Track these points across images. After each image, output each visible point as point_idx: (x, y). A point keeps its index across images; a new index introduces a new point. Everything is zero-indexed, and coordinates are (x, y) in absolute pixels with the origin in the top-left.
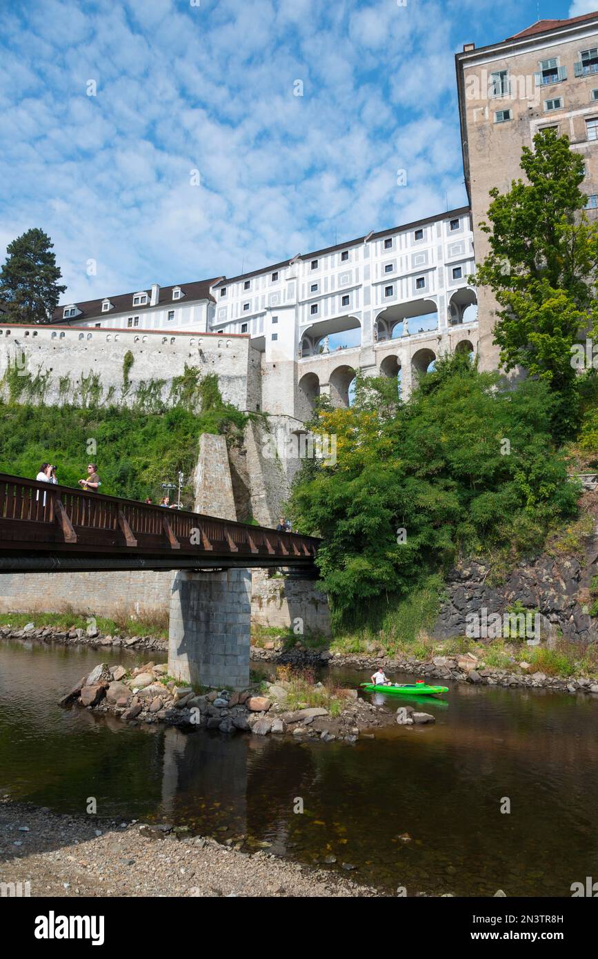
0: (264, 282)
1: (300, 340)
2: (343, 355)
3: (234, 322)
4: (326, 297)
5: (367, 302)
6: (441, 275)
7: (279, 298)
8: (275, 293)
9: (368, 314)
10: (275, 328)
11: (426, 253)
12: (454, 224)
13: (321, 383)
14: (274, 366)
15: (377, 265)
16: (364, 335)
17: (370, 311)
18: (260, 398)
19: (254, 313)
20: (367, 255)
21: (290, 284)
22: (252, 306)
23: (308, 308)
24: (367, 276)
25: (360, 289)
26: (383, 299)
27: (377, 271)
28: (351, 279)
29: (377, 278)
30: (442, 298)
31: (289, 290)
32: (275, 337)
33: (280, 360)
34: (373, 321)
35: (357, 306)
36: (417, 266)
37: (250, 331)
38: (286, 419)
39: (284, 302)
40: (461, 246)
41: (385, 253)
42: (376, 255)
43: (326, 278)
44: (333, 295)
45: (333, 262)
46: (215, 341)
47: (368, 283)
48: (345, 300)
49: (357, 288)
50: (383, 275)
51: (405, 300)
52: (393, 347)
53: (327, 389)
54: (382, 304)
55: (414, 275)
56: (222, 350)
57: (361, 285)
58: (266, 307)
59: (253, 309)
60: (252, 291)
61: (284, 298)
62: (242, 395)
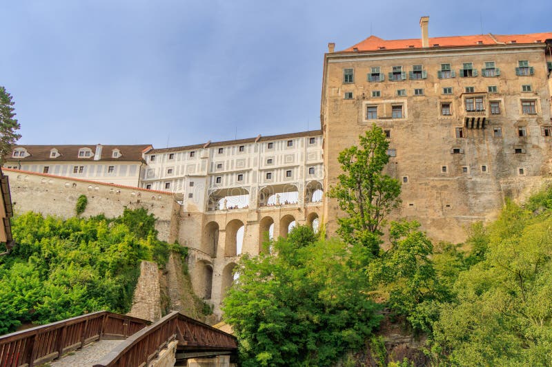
0: (184, 156)
1: (207, 199)
2: (237, 213)
3: (160, 181)
4: (227, 174)
5: (254, 181)
6: (302, 171)
7: (195, 169)
8: (192, 165)
9: (254, 188)
10: (192, 190)
11: (293, 155)
12: (312, 141)
13: (220, 229)
14: (189, 215)
15: (262, 158)
16: (251, 201)
17: (256, 187)
18: (177, 236)
19: (175, 176)
20: (256, 150)
21: (203, 161)
22: (175, 172)
23: (214, 178)
24: (255, 164)
26: (264, 180)
27: (262, 162)
28: (245, 164)
29: (261, 166)
30: (301, 185)
31: (202, 165)
32: (191, 196)
33: (192, 211)
34: (257, 193)
35: (248, 182)
36: (287, 163)
38: (196, 252)
39: (198, 173)
40: (315, 154)
41: (268, 151)
42: (262, 152)
43: (228, 161)
44: (232, 173)
45: (233, 151)
46: (150, 195)
47: (256, 169)
48: (240, 177)
49: (249, 171)
50: (265, 165)
51: (279, 183)
52: (269, 211)
53: (225, 233)
54: (264, 183)
55: (285, 168)
56: (154, 202)
57: (251, 170)
58: (185, 174)
59: (175, 174)
60: (175, 161)
61: (198, 170)
62: (166, 234)
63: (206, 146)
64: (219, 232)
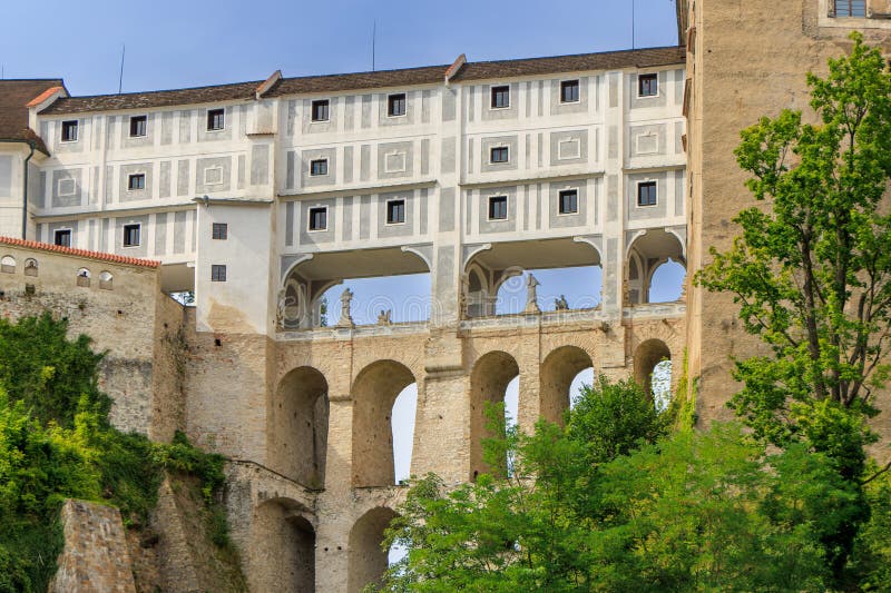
0: (184, 127)
2: (387, 338)
3: (105, 217)
4: (348, 196)
5: (446, 223)
6: (612, 193)
7: (228, 175)
8: (217, 161)
9: (446, 251)
10: (223, 252)
11: (583, 135)
12: (647, 83)
13: (332, 393)
14: (218, 343)
15: (472, 142)
16: (437, 297)
17: (452, 247)
18: (180, 415)
19: (156, 201)
20: (448, 113)
21: (256, 148)
22: (154, 183)
23: (301, 212)
24: (448, 165)
25: (430, 190)
26: (482, 223)
27: (471, 157)
28: (410, 165)
29: (471, 172)
30: (612, 243)
31: (255, 162)
32: (219, 273)
33: (229, 330)
34: (459, 269)
35: (423, 229)
36: (562, 163)
38: (251, 471)
39: (241, 188)
40: (658, 134)
41: (491, 117)
42: (471, 119)
44: (365, 195)
45: (366, 114)
46: (72, 269)
47: (450, 180)
48: (395, 210)
49: (425, 188)
50: (484, 169)
51: (533, 234)
52: (502, 335)
53: (348, 410)
54: (484, 236)
55: (553, 181)
56: (88, 293)
57: (434, 183)
58: (192, 194)
59: (156, 192)
60: (151, 143)
61: (241, 180)
62: (142, 407)
63: (265, 88)
64: (331, 404)
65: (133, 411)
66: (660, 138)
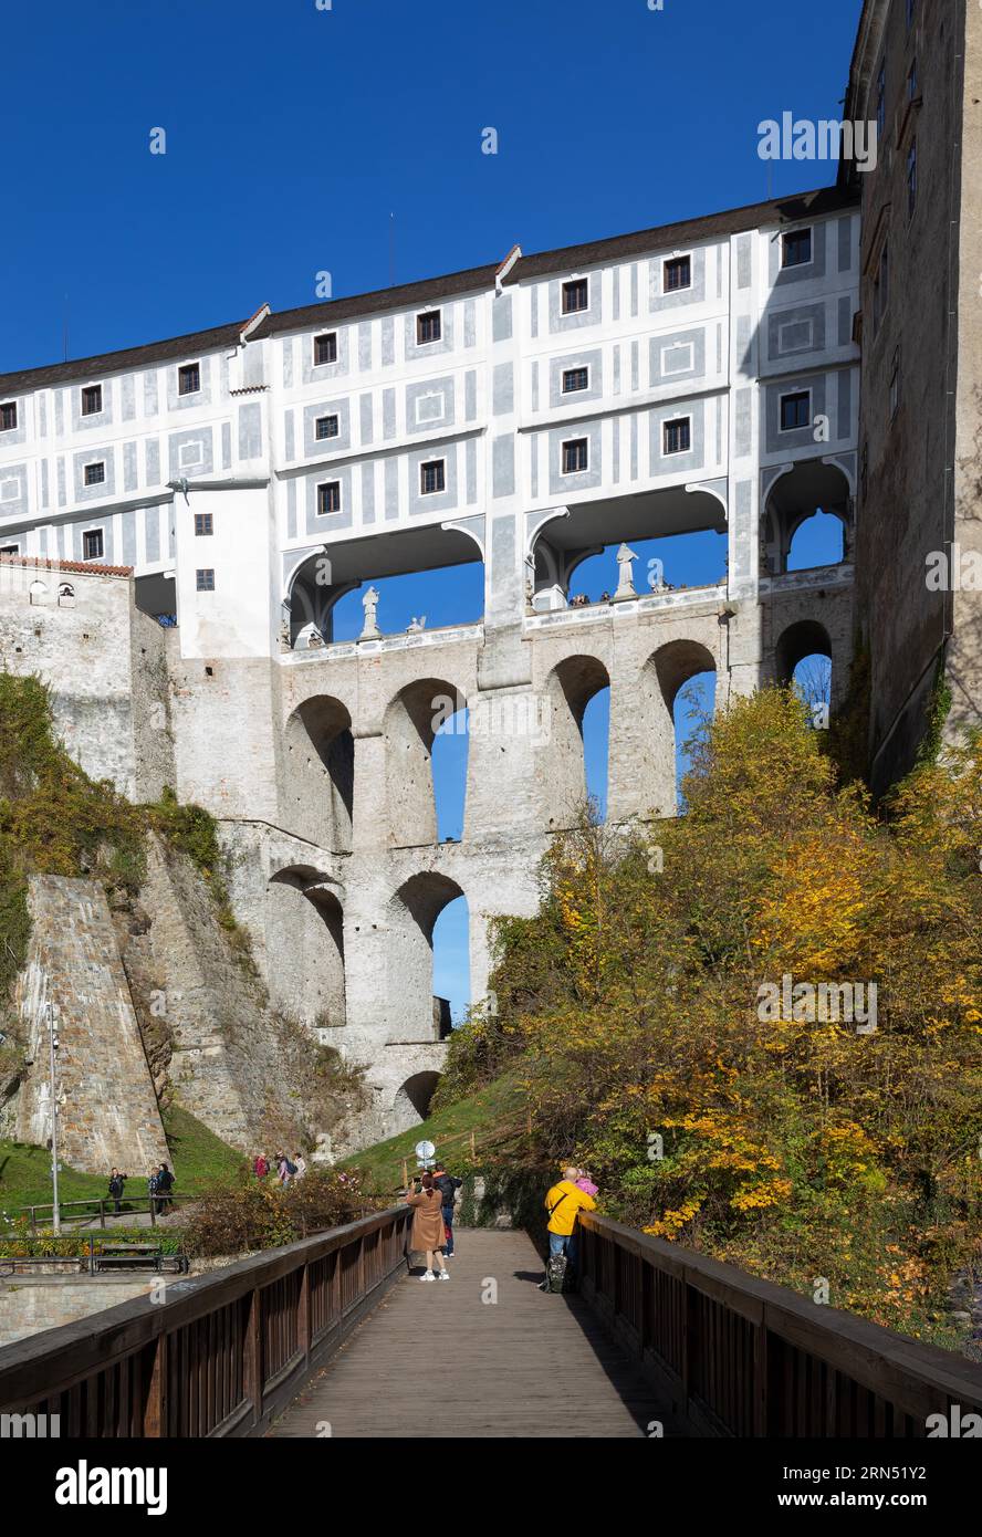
0: (150, 391)
1: (284, 594)
2: (428, 650)
3: (58, 523)
4: (366, 460)
5: (504, 486)
6: (742, 416)
7: (209, 451)
8: (194, 434)
9: (506, 523)
11: (697, 336)
12: (795, 245)
13: (355, 728)
14: (209, 671)
15: (535, 365)
16: (495, 589)
17: (513, 517)
18: (168, 768)
19: (121, 496)
20: (502, 329)
21: (245, 409)
22: (116, 471)
23: (306, 490)
24: (504, 402)
25: (479, 440)
26: (554, 480)
27: (535, 387)
28: (450, 410)
29: (535, 409)
30: (743, 487)
31: (243, 427)
32: (205, 580)
33: (226, 654)
34: (524, 546)
35: (472, 498)
36: (669, 380)
37: (115, 554)
38: (261, 833)
39: (227, 466)
40: (811, 321)
41: (564, 326)
42: (535, 333)
43: (365, 398)
44: (390, 456)
45: (387, 346)
47: (507, 424)
48: (432, 475)
49: (471, 438)
50: (556, 402)
51: (627, 487)
52: (586, 630)
54: (556, 497)
55: (654, 408)
56: (46, 613)
57: (479, 432)
58: (165, 479)
59: (120, 484)
60: (109, 421)
61: (227, 457)
62: (121, 757)
63: (250, 328)
64: (356, 742)
65: (110, 762)
66: (816, 325)
